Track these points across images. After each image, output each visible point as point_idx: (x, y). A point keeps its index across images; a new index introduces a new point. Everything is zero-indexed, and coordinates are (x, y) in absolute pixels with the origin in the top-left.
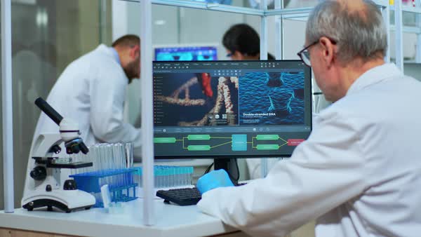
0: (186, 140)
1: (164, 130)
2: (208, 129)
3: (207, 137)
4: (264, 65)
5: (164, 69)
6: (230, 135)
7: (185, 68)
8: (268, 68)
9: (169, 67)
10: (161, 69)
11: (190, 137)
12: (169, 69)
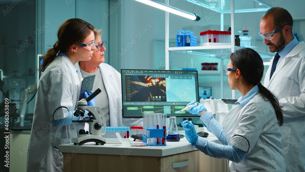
0: (143, 108)
1: (132, 104)
2: (153, 103)
3: (152, 107)
4: (177, 73)
5: (131, 73)
6: (163, 106)
7: (141, 73)
8: (179, 74)
9: (133, 72)
10: (129, 73)
11: (145, 107)
12: (133, 73)
